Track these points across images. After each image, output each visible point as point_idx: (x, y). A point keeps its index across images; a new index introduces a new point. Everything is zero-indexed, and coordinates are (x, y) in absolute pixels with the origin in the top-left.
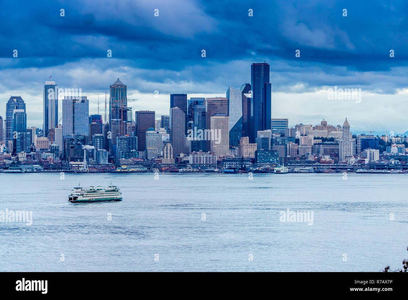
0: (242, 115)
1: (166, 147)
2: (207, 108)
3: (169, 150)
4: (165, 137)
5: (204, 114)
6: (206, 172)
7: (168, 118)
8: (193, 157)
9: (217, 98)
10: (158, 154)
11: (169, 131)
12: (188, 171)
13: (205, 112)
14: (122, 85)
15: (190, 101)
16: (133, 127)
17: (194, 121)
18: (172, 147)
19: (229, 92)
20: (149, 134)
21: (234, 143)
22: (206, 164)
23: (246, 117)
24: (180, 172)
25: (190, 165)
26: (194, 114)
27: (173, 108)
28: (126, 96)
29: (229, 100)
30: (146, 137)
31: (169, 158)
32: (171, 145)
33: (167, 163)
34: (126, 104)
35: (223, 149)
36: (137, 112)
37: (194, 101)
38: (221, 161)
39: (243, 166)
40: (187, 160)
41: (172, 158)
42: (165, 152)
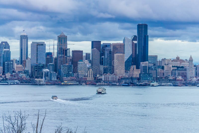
0: (132, 53)
1: (89, 71)
2: (112, 49)
3: (91, 73)
4: (89, 65)
5: (110, 52)
6: (112, 85)
7: (89, 54)
8: (104, 77)
9: (118, 43)
10: (85, 75)
11: (90, 62)
12: (102, 84)
13: (111, 51)
14: (64, 36)
15: (102, 45)
17: (104, 56)
19: (125, 40)
20: (79, 64)
21: (127, 69)
22: (112, 81)
23: (134, 54)
24: (97, 85)
25: (103, 81)
26: (104, 52)
27: (93, 49)
28: (67, 42)
29: (125, 45)
31: (91, 77)
32: (92, 70)
33: (90, 80)
34: (67, 46)
35: (121, 72)
36: (72, 51)
37: (105, 45)
38: (120, 79)
40: (101, 78)
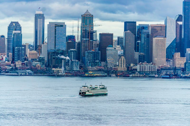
0: (175, 37)
1: (120, 59)
2: (150, 32)
3: (122, 61)
4: (120, 52)
5: (148, 36)
6: (149, 77)
7: (122, 38)
8: (140, 66)
9: (157, 24)
10: (115, 64)
11: (123, 48)
12: (136, 76)
13: (149, 35)
14: (90, 15)
15: (138, 27)
16: (97, 44)
17: (141, 41)
18: (125, 59)
19: (166, 20)
20: (108, 50)
21: (170, 56)
22: (149, 71)
23: (178, 39)
24: (130, 77)
25: (138, 72)
26: (141, 36)
27: (126, 32)
28: (93, 22)
29: (166, 26)
30: (107, 52)
31: (122, 67)
32: (124, 58)
33: (121, 70)
34: (93, 28)
35: (162, 61)
36: (100, 34)
37: (141, 26)
38: (160, 70)
39: (176, 74)
40: (135, 68)
41: (125, 67)
42: (120, 62)
